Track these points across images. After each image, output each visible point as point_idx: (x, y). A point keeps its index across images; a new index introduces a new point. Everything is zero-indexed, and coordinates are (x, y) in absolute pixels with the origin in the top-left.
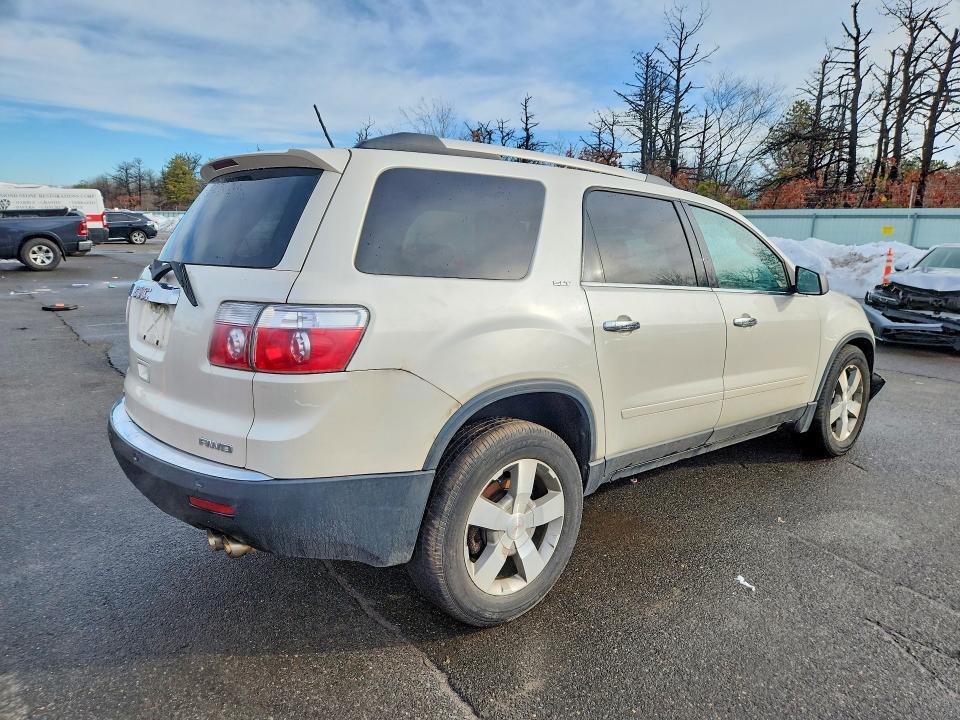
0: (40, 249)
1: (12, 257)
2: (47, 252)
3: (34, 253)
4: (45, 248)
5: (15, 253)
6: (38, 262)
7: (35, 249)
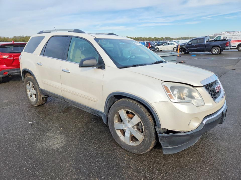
0: (216, 49)
1: (209, 51)
2: (217, 50)
3: (214, 50)
4: (217, 49)
5: (210, 50)
6: (214, 53)
7: (215, 49)
